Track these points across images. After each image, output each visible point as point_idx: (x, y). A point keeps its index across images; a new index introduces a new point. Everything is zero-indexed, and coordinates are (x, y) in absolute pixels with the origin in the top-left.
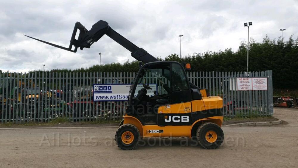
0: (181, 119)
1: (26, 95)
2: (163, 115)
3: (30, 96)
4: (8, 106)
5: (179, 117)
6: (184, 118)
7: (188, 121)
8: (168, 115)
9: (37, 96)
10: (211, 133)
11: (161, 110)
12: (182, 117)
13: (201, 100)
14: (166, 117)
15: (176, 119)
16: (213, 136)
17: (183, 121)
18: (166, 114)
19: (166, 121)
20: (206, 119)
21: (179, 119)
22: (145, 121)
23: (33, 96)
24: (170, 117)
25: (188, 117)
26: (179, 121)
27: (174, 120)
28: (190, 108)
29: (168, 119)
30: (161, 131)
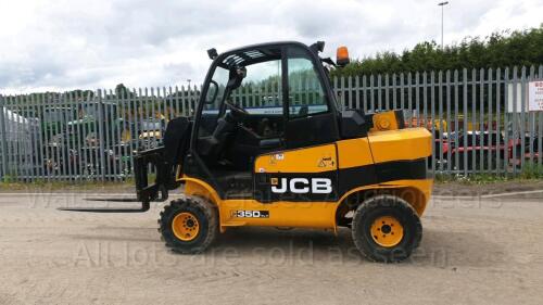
0: (310, 185)
1: (140, 133)
2: (269, 176)
3: (145, 135)
4: (106, 154)
5: (306, 181)
6: (318, 183)
7: (329, 190)
8: (280, 176)
9: (158, 134)
10: (388, 222)
11: (263, 164)
12: (314, 181)
13: (365, 139)
14: (274, 180)
15: (299, 186)
16: (393, 229)
17: (315, 191)
18: (274, 175)
19: (274, 189)
20: (376, 186)
21: (306, 185)
22: (226, 190)
23: (152, 134)
24: (284, 181)
25: (328, 181)
26: (306, 190)
27: (293, 189)
28: (334, 160)
29: (279, 186)
30: (265, 213)
